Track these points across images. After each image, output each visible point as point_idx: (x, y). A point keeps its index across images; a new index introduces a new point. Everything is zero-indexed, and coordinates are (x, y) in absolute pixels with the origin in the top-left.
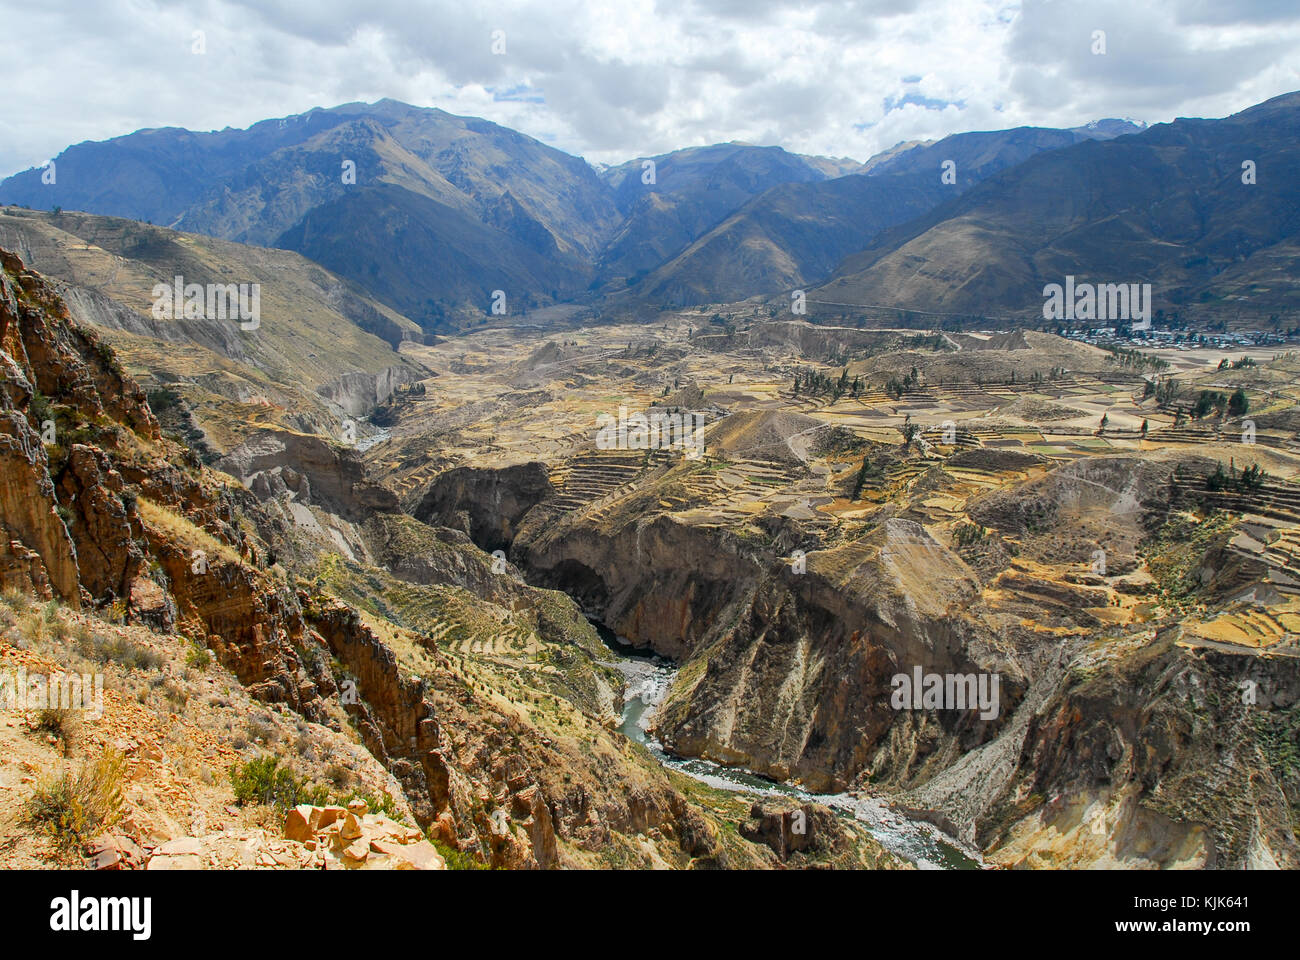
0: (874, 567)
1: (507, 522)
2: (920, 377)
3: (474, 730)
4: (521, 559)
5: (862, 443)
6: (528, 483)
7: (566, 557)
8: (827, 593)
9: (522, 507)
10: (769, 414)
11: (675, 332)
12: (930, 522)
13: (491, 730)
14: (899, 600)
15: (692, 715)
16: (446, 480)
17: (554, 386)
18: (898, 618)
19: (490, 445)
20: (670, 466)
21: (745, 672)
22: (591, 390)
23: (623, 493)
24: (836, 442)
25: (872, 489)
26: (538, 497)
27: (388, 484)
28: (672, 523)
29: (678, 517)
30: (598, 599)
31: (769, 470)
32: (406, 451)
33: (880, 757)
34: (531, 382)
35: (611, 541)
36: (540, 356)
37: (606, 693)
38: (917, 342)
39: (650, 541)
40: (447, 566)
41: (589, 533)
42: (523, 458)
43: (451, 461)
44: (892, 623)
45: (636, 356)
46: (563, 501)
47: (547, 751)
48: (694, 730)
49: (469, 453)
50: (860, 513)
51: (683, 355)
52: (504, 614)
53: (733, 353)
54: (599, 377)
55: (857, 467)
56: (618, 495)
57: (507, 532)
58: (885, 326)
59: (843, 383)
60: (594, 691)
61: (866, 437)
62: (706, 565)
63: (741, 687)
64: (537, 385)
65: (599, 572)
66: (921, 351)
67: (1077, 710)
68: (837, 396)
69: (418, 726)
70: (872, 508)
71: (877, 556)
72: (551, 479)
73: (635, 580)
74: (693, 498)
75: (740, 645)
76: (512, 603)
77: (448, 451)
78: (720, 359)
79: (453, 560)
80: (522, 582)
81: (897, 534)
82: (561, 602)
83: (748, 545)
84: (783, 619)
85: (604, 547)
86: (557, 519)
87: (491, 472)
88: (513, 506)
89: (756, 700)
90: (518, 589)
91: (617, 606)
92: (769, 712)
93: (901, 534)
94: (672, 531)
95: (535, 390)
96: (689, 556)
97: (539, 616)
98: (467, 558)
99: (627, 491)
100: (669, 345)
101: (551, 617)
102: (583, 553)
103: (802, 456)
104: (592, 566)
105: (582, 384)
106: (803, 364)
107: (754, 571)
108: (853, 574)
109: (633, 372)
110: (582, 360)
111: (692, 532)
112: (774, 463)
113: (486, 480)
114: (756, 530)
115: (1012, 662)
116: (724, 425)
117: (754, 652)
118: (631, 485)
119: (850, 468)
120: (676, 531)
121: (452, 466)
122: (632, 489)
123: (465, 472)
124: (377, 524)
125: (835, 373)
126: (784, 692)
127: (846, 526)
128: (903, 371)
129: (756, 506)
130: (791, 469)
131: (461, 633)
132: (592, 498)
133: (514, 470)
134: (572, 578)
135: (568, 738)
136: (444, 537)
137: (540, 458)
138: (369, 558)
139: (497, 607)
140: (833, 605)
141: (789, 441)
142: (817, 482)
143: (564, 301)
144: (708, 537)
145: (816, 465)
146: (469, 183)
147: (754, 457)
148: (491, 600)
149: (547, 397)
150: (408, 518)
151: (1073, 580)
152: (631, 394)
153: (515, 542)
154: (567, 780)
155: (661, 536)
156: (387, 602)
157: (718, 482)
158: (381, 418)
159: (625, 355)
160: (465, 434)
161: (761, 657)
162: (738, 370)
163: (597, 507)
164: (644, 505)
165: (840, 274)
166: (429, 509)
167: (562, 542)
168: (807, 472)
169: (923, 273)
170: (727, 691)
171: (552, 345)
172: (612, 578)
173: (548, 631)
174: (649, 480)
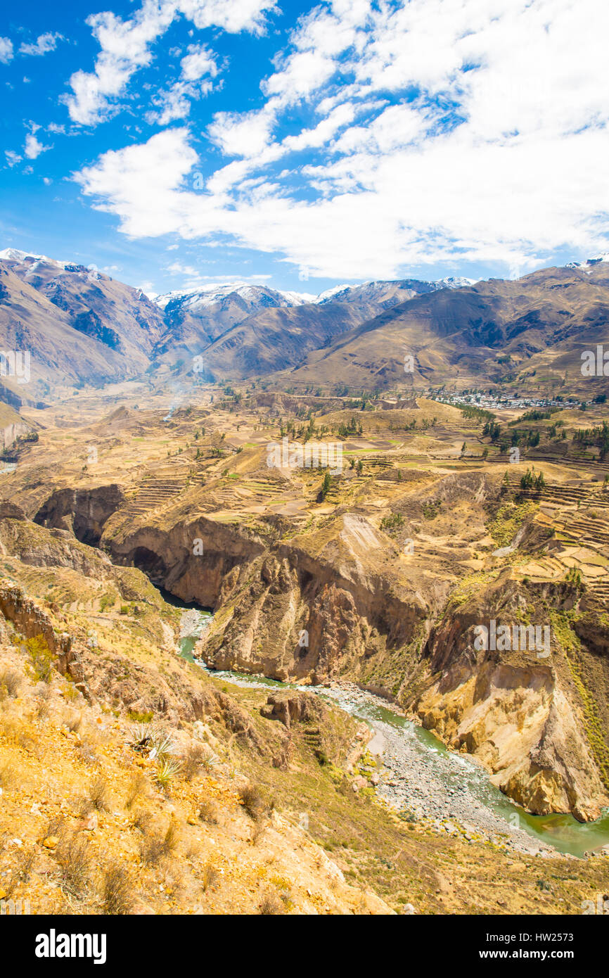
0: (336, 543)
1: (97, 523)
2: (357, 426)
4: (111, 549)
6: (109, 498)
7: (139, 545)
8: (308, 561)
9: (107, 514)
11: (203, 401)
12: (369, 514)
14: (352, 563)
15: (225, 643)
16: (55, 497)
17: (123, 435)
18: (352, 575)
19: (84, 473)
20: (203, 485)
21: (257, 613)
22: (149, 438)
23: (174, 502)
25: (332, 495)
26: (117, 506)
27: (15, 501)
28: (207, 521)
29: (212, 517)
30: (160, 572)
31: (268, 485)
32: (26, 479)
33: (343, 660)
34: (109, 432)
35: (167, 534)
36: (114, 415)
37: (168, 631)
38: (353, 405)
39: (193, 532)
40: (58, 553)
41: (152, 531)
42: (106, 483)
43: (58, 484)
44: (349, 578)
45: (179, 415)
46: (133, 509)
48: (227, 653)
49: (69, 479)
50: (326, 511)
51: (208, 413)
52: (98, 584)
53: (240, 413)
54: (155, 428)
55: (322, 482)
56: (170, 504)
57: (97, 529)
58: (333, 395)
59: (311, 430)
60: (160, 632)
62: (230, 547)
63: (255, 623)
64: (113, 434)
65: (159, 555)
66: (358, 411)
67: (457, 622)
68: (307, 438)
70: (333, 508)
71: (338, 537)
72: (126, 495)
74: (220, 505)
75: (254, 595)
76: (103, 577)
77: (56, 478)
78: (231, 417)
79: (63, 550)
80: (110, 563)
81: (349, 522)
82: (137, 577)
83: (255, 533)
84: (281, 579)
85: (162, 539)
86: (130, 521)
87: (85, 490)
88: (101, 512)
89: (265, 631)
90: (108, 568)
91: (172, 576)
92: (274, 637)
93: (352, 523)
94: (207, 526)
95: (113, 437)
96: (218, 542)
97: (122, 584)
98: (71, 548)
99: (177, 501)
100: (200, 408)
101: (129, 585)
102: (147, 542)
103: (288, 476)
104: (155, 551)
105: (142, 434)
106: (285, 419)
107: (261, 550)
108: (323, 549)
109: (177, 426)
110: (142, 418)
111: (220, 526)
112: (270, 481)
113: (82, 495)
114: (260, 523)
115: (418, 595)
116: (238, 458)
117: (263, 599)
118: (179, 497)
119: (318, 484)
120: (210, 526)
121: (59, 488)
122: (179, 500)
123: (68, 492)
124: (10, 527)
125: (305, 424)
126: (282, 625)
127: (317, 519)
128: (346, 422)
129: (260, 510)
130: (282, 484)
131: (70, 598)
132: (153, 506)
133: (102, 489)
134: (144, 559)
136: (56, 535)
137: (117, 481)
138: (6, 552)
139: (94, 580)
140: (312, 569)
142: (298, 492)
143: (130, 380)
144: (230, 531)
145: (296, 481)
146: (66, 304)
147: (257, 477)
148: (89, 576)
149: (118, 442)
150: (30, 523)
151: (451, 545)
152: (174, 439)
153: (103, 537)
155: (201, 530)
157: (237, 495)
158: (9, 457)
159: (171, 415)
160: (67, 467)
161: (267, 603)
162: (244, 423)
163: (156, 512)
164: (187, 510)
165: (305, 364)
166: (45, 516)
167: (135, 536)
168: (292, 487)
169: (355, 363)
170: (246, 626)
171: (123, 408)
172: (169, 558)
173: (128, 594)
174: (190, 494)
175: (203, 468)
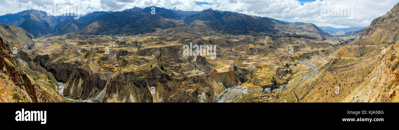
0: (89, 67)
2: (92, 41)
3: (40, 92)
4: (46, 68)
5: (86, 50)
6: (46, 57)
7: (51, 68)
8: (83, 71)
10: (75, 47)
11: (64, 37)
12: (95, 60)
13: (42, 92)
14: (92, 71)
15: (67, 90)
16: (37, 57)
17: (50, 44)
18: (92, 74)
19: (42, 52)
20: (64, 55)
21: (74, 83)
22: (54, 45)
24: (83, 50)
25: (88, 57)
26: (48, 59)
27: (30, 57)
28: (64, 63)
30: (55, 74)
31: (76, 55)
32: (32, 53)
33: (90, 94)
34: (47, 44)
35: (57, 65)
36: (48, 40)
37: (56, 87)
38: (92, 37)
39: (61, 65)
41: (54, 64)
42: (46, 54)
44: (91, 75)
45: (59, 40)
46: (51, 60)
47: (49, 95)
48: (67, 92)
49: (40, 53)
50: (87, 60)
52: (44, 75)
53: (71, 39)
54: (55, 43)
55: (86, 54)
56: (57, 59)
57: (44, 64)
58: (88, 35)
59: (84, 43)
60: (55, 87)
61: (87, 50)
62: (69, 68)
63: (73, 86)
66: (93, 38)
68: (83, 44)
69: (33, 91)
70: (88, 59)
72: (49, 57)
73: (60, 71)
74: (67, 59)
75: (73, 80)
77: (37, 53)
78: (69, 40)
79: (38, 68)
80: (46, 71)
81: (91, 62)
82: (51, 74)
83: (73, 65)
84: (78, 76)
85: (56, 66)
86: (50, 62)
87: (42, 56)
88: (45, 60)
89: (75, 87)
91: (58, 75)
92: (77, 89)
93: (92, 63)
96: (66, 67)
98: (39, 68)
100: (63, 38)
101: (49, 76)
102: (53, 67)
103: (80, 53)
104: (54, 69)
106: (79, 40)
107: (74, 69)
108: (86, 68)
109: (59, 42)
110: (53, 41)
111: (67, 64)
113: (41, 57)
114: (74, 63)
117: (75, 80)
119: (85, 54)
121: (37, 55)
122: (59, 58)
123: (39, 56)
124: (29, 62)
125: (83, 41)
126: (78, 86)
127: (85, 62)
128: (90, 41)
129: (74, 60)
130: (78, 54)
131: (38, 78)
132: (54, 59)
133: (45, 55)
134: (52, 71)
135: (52, 94)
136: (37, 65)
137: (48, 54)
138: (28, 67)
140: (84, 73)
141: (78, 51)
142: (81, 56)
143: (51, 33)
144: (68, 64)
145: (81, 54)
147: (74, 53)
148: (42, 74)
149: (49, 46)
150: (32, 62)
151: (110, 66)
152: (59, 45)
153: (45, 66)
154: (52, 100)
155: (63, 65)
156: (30, 73)
157: (70, 57)
158: (30, 48)
159: (58, 40)
160: (39, 51)
161: (75, 81)
162: (72, 41)
163: (55, 61)
164: (61, 60)
166: (35, 61)
167: (51, 65)
168: (80, 55)
170: (71, 86)
171: (49, 39)
172: (57, 70)
173: (49, 78)
174: (61, 57)
175: (64, 51)
